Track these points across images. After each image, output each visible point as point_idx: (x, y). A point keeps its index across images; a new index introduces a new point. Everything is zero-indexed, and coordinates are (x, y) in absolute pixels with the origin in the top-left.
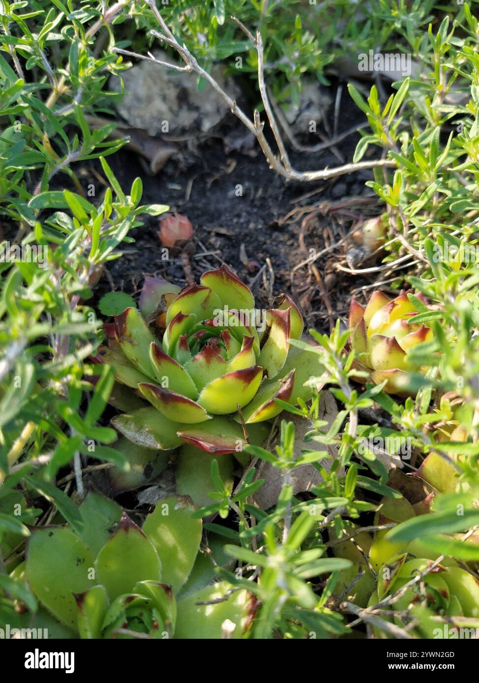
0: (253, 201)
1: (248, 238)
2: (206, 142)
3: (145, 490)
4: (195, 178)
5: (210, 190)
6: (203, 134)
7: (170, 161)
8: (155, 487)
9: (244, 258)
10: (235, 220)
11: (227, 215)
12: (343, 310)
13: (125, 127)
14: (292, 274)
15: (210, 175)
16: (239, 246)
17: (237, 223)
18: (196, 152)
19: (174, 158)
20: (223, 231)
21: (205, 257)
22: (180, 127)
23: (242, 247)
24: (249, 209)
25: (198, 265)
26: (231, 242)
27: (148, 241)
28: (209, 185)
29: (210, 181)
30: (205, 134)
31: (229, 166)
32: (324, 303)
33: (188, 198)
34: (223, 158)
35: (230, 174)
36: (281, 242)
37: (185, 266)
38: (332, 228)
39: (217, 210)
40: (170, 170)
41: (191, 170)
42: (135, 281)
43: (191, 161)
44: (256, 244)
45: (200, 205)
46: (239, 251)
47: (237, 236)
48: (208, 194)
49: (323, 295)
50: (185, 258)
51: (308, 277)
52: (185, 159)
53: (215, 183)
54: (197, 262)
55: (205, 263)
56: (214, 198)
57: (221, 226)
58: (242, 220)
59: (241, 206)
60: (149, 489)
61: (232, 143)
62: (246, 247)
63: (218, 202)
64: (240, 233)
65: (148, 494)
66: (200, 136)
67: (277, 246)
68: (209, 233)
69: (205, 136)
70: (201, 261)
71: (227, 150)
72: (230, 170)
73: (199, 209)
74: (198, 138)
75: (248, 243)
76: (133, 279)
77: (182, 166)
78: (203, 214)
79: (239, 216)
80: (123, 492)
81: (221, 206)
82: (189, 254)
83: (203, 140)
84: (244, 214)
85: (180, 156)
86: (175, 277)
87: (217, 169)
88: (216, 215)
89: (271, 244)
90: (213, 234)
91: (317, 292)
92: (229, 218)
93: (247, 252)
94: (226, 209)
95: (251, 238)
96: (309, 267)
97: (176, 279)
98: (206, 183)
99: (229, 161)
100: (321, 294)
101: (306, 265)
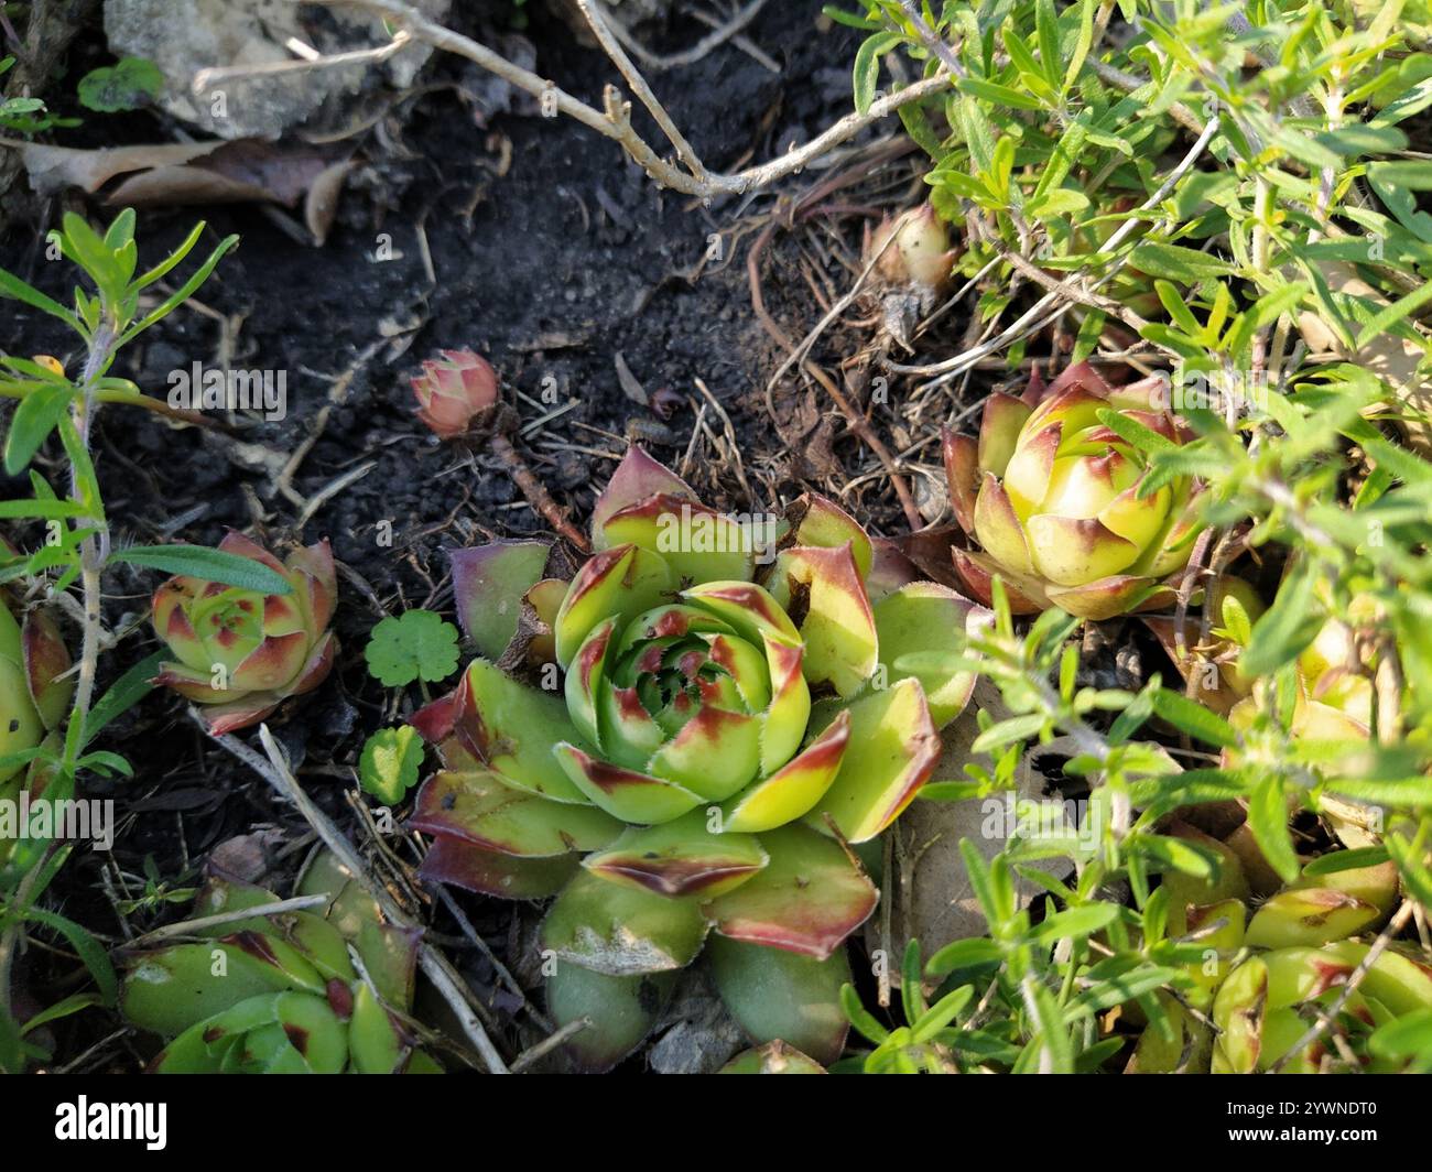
0: (593, 231)
1: (622, 335)
2: (415, 112)
3: (662, 1043)
4: (424, 216)
5: (475, 234)
6: (403, 95)
7: (346, 194)
8: (680, 1027)
9: (634, 390)
10: (571, 295)
11: (546, 286)
12: (914, 444)
13: (206, 148)
14: (767, 396)
15: (462, 197)
16: (612, 361)
17: (577, 301)
18: (405, 152)
19: (355, 182)
20: (559, 340)
21: (547, 426)
22: (336, 94)
23: (619, 362)
24: (591, 256)
25: (537, 450)
26: (588, 360)
27: (389, 430)
28: (468, 224)
29: (468, 213)
30: (408, 93)
31: (497, 154)
32: (863, 443)
33: (431, 276)
34: (475, 140)
35: (509, 174)
36: (703, 318)
37: (513, 469)
38: (814, 253)
39: (516, 284)
40: (357, 218)
41: (410, 200)
42: (420, 564)
43: (402, 178)
44: (646, 342)
45: (470, 284)
46: (615, 374)
47: (593, 339)
48: (476, 247)
49: (858, 426)
50: (506, 449)
51: (806, 391)
52: (383, 176)
53: (482, 212)
54: (533, 445)
55: (551, 440)
56: (494, 254)
57: (544, 325)
58: (588, 292)
59: (570, 253)
60: (669, 1036)
61: (483, 93)
62: (625, 357)
63: (508, 261)
64: (599, 329)
65: (671, 1049)
66: (398, 101)
67: (697, 331)
68: (528, 355)
69: (410, 98)
70: (541, 438)
71: (478, 118)
72: (503, 165)
73: (472, 295)
74: (395, 112)
75: (628, 347)
76: (412, 559)
77: (382, 197)
78: (486, 305)
79: (577, 283)
80: (612, 1067)
81: (522, 269)
82: (508, 435)
83: (406, 111)
84: (588, 274)
85: (370, 174)
86: (497, 502)
87: (471, 174)
88: (519, 297)
89: (683, 331)
90: (539, 355)
91: (843, 423)
92: (552, 294)
93: (633, 369)
94: (536, 273)
95: (629, 331)
96: (801, 370)
97: (505, 507)
98: (459, 220)
99: (490, 145)
100: (851, 424)
101: (794, 367)
